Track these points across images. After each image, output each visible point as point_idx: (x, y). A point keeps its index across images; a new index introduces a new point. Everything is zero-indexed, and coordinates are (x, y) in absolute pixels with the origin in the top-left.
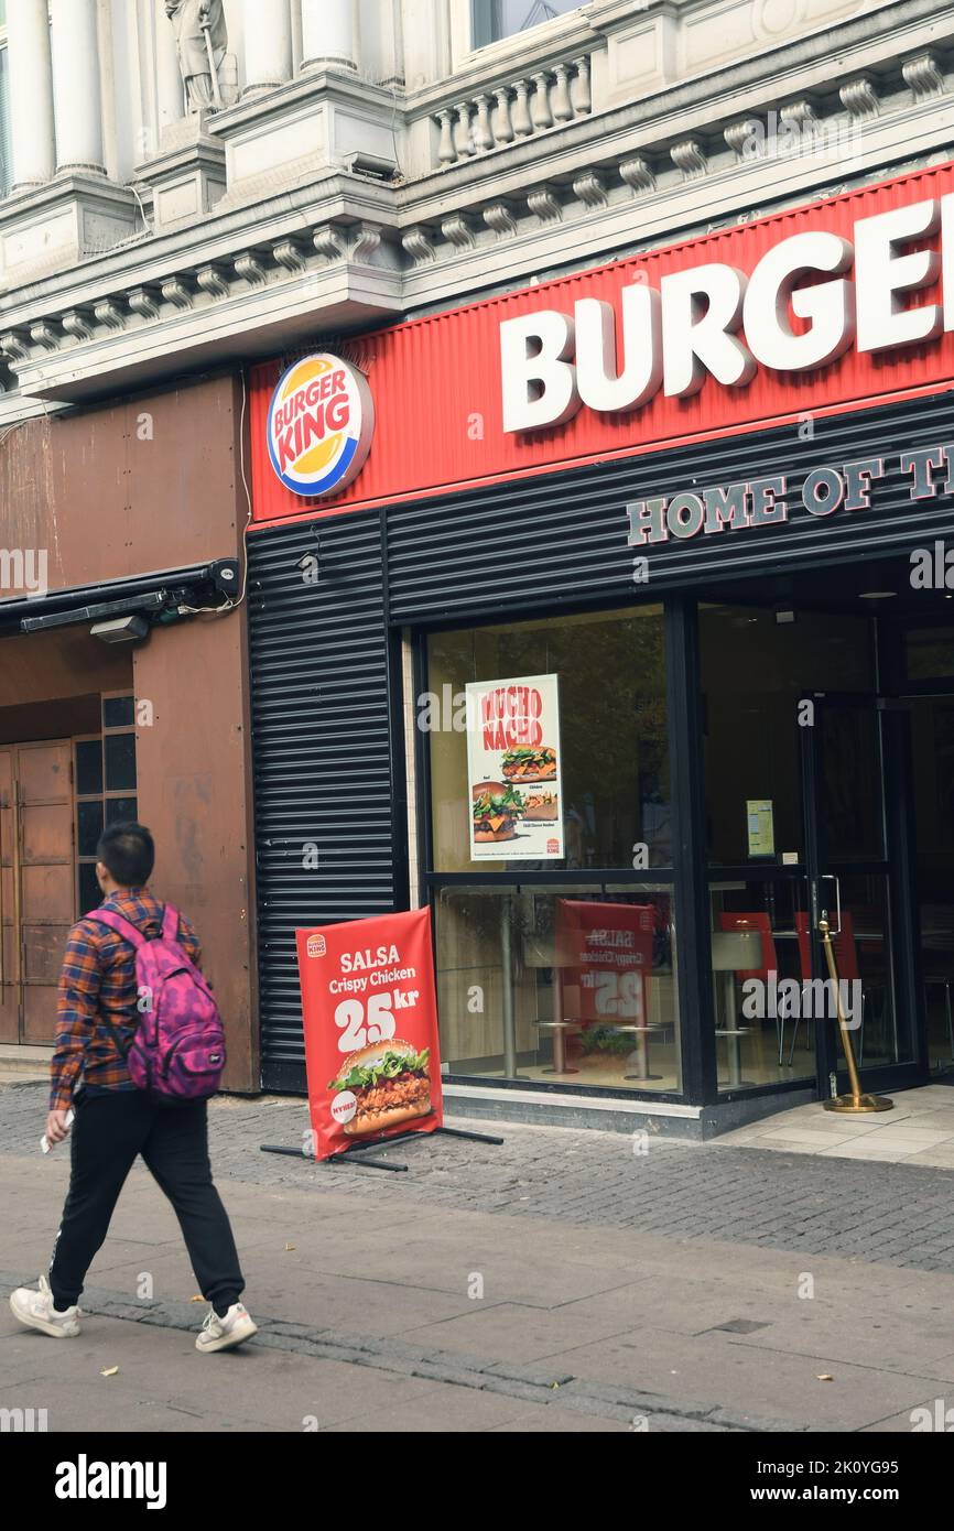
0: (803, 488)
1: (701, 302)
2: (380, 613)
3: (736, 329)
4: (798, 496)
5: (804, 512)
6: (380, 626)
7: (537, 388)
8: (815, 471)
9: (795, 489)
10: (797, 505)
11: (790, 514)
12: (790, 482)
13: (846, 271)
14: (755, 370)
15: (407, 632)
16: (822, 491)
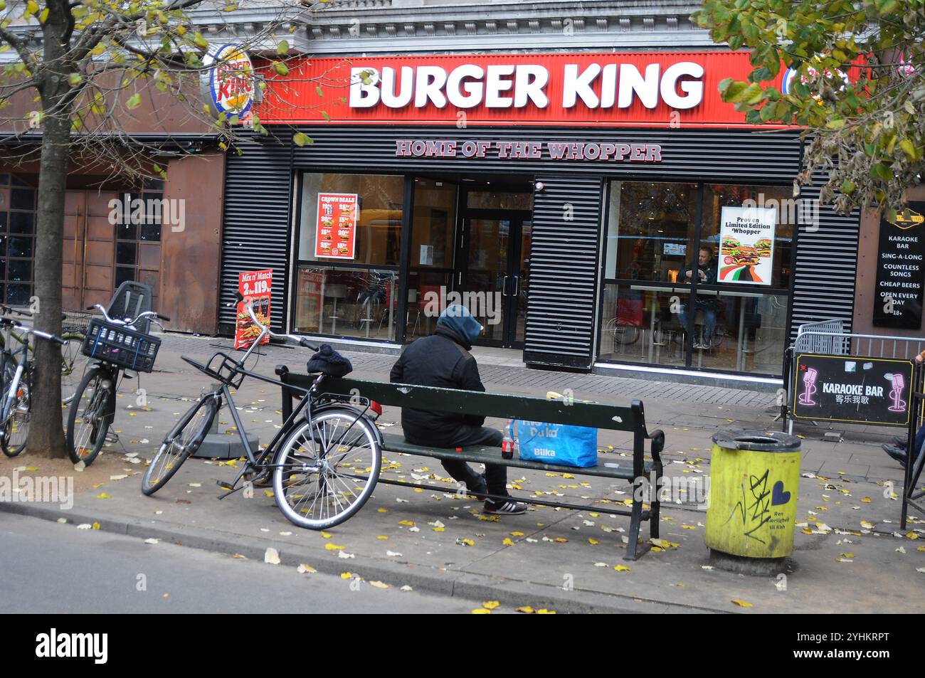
0: (463, 146)
1: (431, 79)
2: (289, 163)
3: (443, 90)
4: (461, 149)
5: (462, 154)
6: (288, 168)
7: (364, 94)
8: (467, 142)
9: (459, 146)
10: (460, 151)
11: (457, 154)
12: (458, 144)
13: (484, 80)
14: (449, 105)
15: (296, 172)
16: (469, 149)
